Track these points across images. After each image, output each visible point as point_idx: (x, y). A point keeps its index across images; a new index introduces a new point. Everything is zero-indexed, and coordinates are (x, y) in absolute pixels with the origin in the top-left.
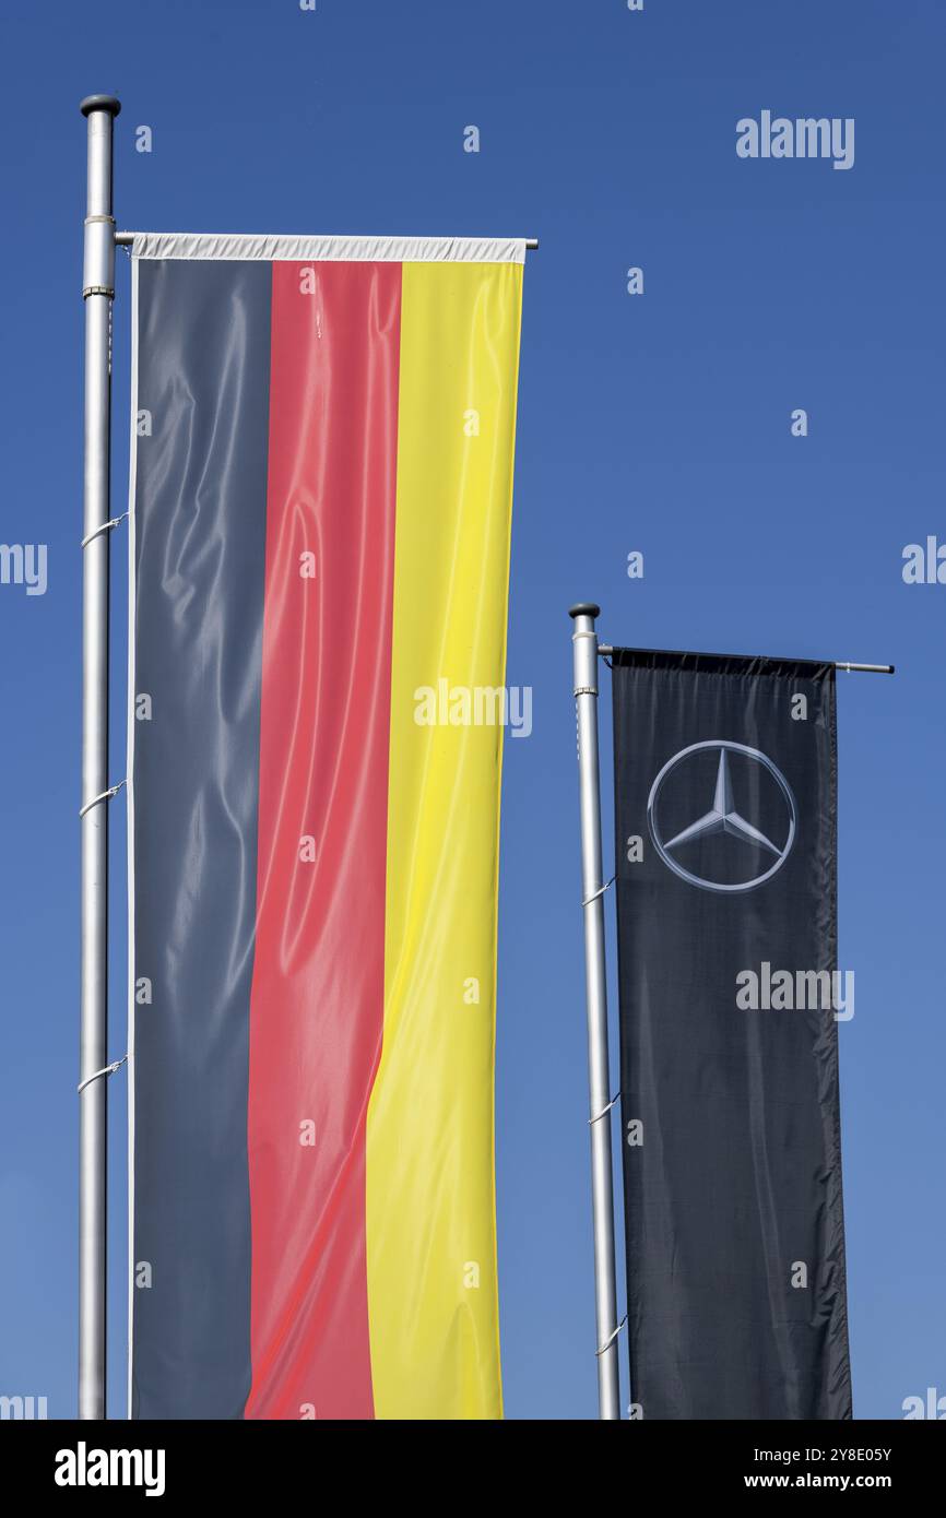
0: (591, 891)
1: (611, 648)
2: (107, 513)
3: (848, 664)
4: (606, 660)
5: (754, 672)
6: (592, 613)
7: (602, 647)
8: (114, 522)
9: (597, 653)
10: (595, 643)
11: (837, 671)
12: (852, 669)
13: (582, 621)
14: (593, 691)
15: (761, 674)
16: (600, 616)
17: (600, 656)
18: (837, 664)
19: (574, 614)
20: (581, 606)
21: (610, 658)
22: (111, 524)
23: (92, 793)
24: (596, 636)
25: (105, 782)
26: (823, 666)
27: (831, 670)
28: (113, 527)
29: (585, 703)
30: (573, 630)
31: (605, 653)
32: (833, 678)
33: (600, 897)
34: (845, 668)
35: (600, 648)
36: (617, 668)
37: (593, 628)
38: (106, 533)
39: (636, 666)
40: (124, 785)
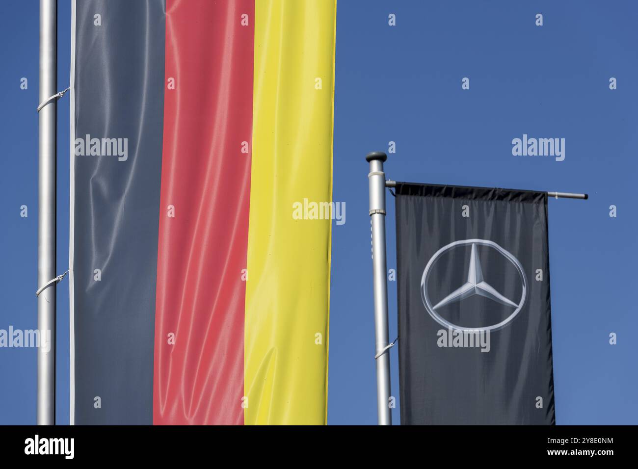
0: (381, 348)
1: (394, 183)
2: (55, 88)
3: (557, 193)
4: (391, 190)
5: (492, 199)
6: (382, 158)
7: (389, 182)
8: (60, 94)
9: (385, 186)
10: (384, 179)
11: (549, 198)
12: (559, 196)
13: (375, 164)
14: (382, 211)
15: (497, 199)
16: (387, 161)
17: (387, 189)
18: (549, 193)
19: (370, 159)
20: (374, 154)
21: (394, 190)
22: (57, 95)
23: (45, 280)
24: (384, 175)
25: (54, 272)
26: (539, 194)
27: (544, 197)
28: (59, 97)
29: (377, 220)
30: (368, 170)
31: (390, 186)
32: (546, 203)
33: (387, 352)
34: (554, 196)
35: (387, 182)
36: (399, 196)
37: (382, 169)
38: (55, 101)
39: (412, 194)
40: (67, 274)
